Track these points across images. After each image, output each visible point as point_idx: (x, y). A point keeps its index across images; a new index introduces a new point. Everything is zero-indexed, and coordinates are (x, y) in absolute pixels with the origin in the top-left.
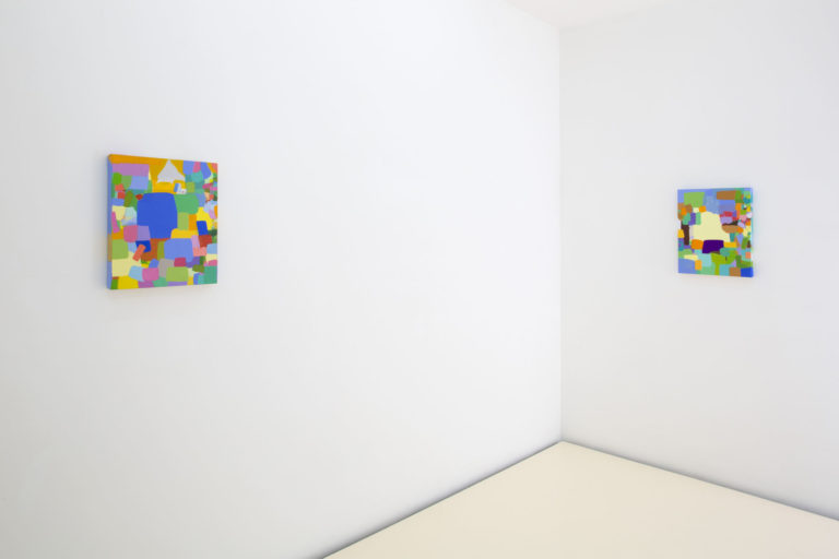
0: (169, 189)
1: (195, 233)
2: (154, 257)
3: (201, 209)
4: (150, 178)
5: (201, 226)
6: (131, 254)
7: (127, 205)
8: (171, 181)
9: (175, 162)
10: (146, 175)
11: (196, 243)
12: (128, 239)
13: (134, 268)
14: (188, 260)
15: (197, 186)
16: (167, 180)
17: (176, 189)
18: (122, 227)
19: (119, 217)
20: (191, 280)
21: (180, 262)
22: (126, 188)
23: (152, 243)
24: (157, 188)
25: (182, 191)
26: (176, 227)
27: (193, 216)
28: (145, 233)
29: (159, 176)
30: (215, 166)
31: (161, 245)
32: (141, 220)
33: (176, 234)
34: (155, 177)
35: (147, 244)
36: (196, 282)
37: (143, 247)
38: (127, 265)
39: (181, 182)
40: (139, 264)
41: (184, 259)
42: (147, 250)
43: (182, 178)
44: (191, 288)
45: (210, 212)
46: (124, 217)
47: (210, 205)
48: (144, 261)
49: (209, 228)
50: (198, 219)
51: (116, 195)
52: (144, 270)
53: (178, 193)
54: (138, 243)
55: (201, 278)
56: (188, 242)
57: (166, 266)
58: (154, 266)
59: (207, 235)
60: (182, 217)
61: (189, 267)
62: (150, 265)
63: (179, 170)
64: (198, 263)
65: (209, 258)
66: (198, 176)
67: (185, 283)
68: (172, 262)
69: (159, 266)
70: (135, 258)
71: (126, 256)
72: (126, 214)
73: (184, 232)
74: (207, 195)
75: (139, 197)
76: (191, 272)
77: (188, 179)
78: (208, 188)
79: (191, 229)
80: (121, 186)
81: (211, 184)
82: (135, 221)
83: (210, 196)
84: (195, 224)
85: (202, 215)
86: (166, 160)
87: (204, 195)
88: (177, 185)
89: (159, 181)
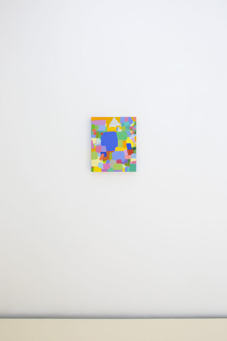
0: (114, 130)
1: (126, 149)
2: (108, 159)
3: (128, 138)
4: (106, 125)
5: (129, 145)
6: (99, 158)
7: (97, 137)
8: (115, 126)
9: (117, 118)
10: (105, 125)
11: (126, 153)
12: (97, 151)
13: (100, 163)
14: (123, 161)
15: (127, 128)
16: (114, 126)
17: (117, 130)
18: (95, 147)
19: (94, 143)
20: (124, 170)
21: (119, 162)
22: (96, 131)
23: (107, 153)
24: (109, 130)
25: (120, 130)
26: (117, 146)
27: (125, 141)
28: (104, 149)
29: (110, 125)
30: (135, 118)
31: (111, 154)
32: (103, 143)
33: (117, 149)
34: (108, 125)
35: (105, 153)
36: (126, 171)
37: (103, 155)
38: (98, 162)
39: (120, 126)
40: (102, 162)
41: (121, 160)
42: (105, 156)
43: (120, 125)
44: (124, 173)
45: (133, 139)
46: (96, 142)
47: (133, 136)
48: (104, 160)
49: (132, 146)
50: (127, 143)
51: (93, 134)
52: (104, 164)
53: (118, 131)
54: (102, 153)
55: (128, 169)
56: (123, 152)
57: (113, 163)
58: (108, 163)
59: (131, 150)
60: (120, 142)
61: (123, 164)
62: (106, 162)
63: (119, 121)
64: (127, 162)
65: (132, 160)
66: (127, 124)
67: (121, 171)
68: (116, 161)
69: (110, 163)
70: (100, 159)
71: (97, 158)
72: (97, 141)
73: (121, 148)
74: (131, 132)
75: (102, 134)
76: (124, 166)
77: (123, 125)
78: (131, 128)
79: (124, 147)
80: (95, 129)
81: (133, 127)
82: (100, 144)
83: (133, 132)
84: (126, 145)
85: (129, 141)
86: (113, 117)
87: (130, 132)
88: (117, 128)
89: (110, 127)
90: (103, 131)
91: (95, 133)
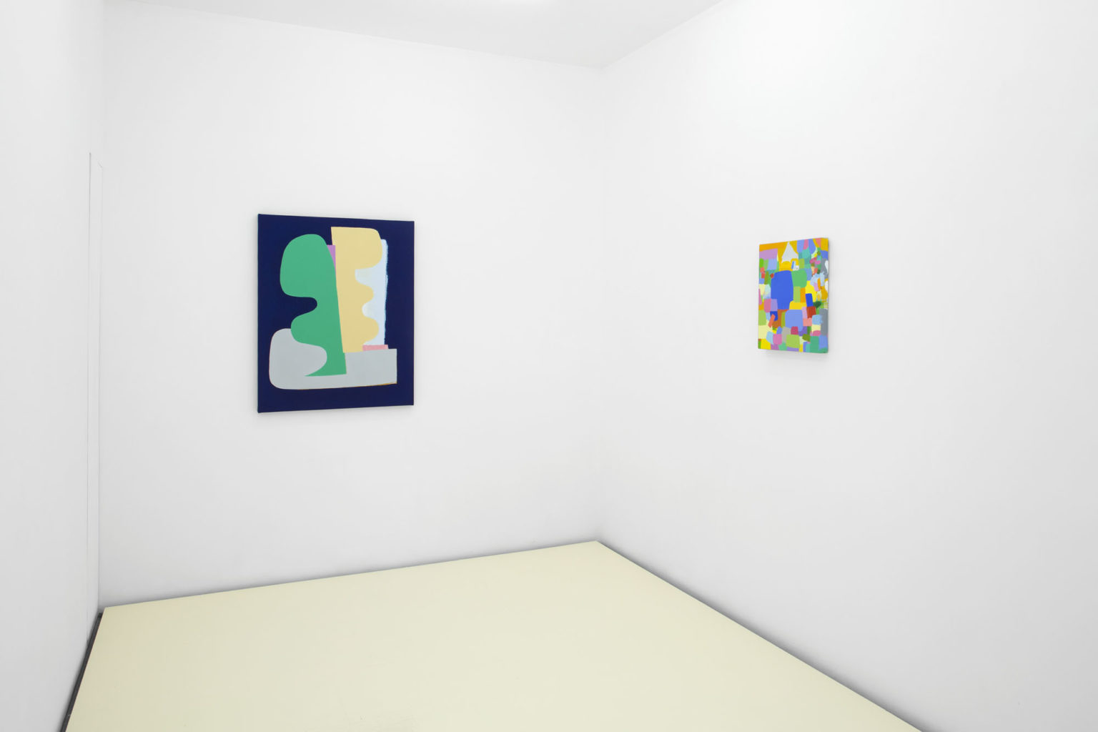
0: (787, 268)
1: (804, 305)
2: (780, 324)
3: (808, 282)
5: (809, 298)
6: (768, 322)
7: (766, 283)
8: (790, 259)
9: (792, 243)
10: (777, 258)
11: (805, 314)
12: (766, 310)
13: (769, 333)
14: (800, 329)
15: (806, 261)
16: (788, 260)
17: (792, 267)
18: (763, 301)
19: (762, 294)
20: (801, 349)
21: (795, 331)
22: (766, 270)
23: (778, 314)
24: (781, 268)
25: (796, 268)
26: (792, 300)
27: (803, 290)
28: (775, 308)
29: (783, 257)
31: (784, 315)
32: (773, 295)
33: (792, 306)
34: (781, 259)
35: (776, 314)
36: (805, 350)
37: (774, 316)
38: (767, 331)
39: (796, 259)
40: (771, 329)
41: (797, 328)
42: (776, 318)
43: (797, 256)
44: (801, 354)
45: (814, 285)
46: (765, 292)
47: (815, 279)
48: (774, 329)
49: (814, 300)
50: (807, 293)
51: (761, 277)
52: (774, 335)
53: (794, 270)
54: (771, 313)
55: (808, 346)
56: (799, 312)
57: (786, 333)
58: (779, 332)
59: (813, 307)
60: (797, 291)
61: (801, 335)
62: (778, 332)
63: (795, 249)
64: (805, 332)
65: (814, 328)
66: (806, 252)
67: (797, 350)
68: (790, 329)
69: (782, 333)
70: (770, 325)
71: (764, 324)
72: (766, 289)
73: (797, 305)
74: (813, 269)
75: (772, 276)
76: (801, 341)
77: (800, 257)
78: (812, 262)
79: (801, 301)
80: (764, 268)
81: (815, 258)
82: (770, 296)
83: (815, 270)
84: (805, 297)
85: (810, 289)
86: (787, 242)
87: (810, 269)
88: (793, 263)
89: (783, 261)
90: (774, 271)
91: (763, 276)
